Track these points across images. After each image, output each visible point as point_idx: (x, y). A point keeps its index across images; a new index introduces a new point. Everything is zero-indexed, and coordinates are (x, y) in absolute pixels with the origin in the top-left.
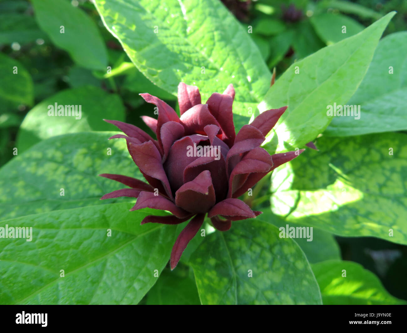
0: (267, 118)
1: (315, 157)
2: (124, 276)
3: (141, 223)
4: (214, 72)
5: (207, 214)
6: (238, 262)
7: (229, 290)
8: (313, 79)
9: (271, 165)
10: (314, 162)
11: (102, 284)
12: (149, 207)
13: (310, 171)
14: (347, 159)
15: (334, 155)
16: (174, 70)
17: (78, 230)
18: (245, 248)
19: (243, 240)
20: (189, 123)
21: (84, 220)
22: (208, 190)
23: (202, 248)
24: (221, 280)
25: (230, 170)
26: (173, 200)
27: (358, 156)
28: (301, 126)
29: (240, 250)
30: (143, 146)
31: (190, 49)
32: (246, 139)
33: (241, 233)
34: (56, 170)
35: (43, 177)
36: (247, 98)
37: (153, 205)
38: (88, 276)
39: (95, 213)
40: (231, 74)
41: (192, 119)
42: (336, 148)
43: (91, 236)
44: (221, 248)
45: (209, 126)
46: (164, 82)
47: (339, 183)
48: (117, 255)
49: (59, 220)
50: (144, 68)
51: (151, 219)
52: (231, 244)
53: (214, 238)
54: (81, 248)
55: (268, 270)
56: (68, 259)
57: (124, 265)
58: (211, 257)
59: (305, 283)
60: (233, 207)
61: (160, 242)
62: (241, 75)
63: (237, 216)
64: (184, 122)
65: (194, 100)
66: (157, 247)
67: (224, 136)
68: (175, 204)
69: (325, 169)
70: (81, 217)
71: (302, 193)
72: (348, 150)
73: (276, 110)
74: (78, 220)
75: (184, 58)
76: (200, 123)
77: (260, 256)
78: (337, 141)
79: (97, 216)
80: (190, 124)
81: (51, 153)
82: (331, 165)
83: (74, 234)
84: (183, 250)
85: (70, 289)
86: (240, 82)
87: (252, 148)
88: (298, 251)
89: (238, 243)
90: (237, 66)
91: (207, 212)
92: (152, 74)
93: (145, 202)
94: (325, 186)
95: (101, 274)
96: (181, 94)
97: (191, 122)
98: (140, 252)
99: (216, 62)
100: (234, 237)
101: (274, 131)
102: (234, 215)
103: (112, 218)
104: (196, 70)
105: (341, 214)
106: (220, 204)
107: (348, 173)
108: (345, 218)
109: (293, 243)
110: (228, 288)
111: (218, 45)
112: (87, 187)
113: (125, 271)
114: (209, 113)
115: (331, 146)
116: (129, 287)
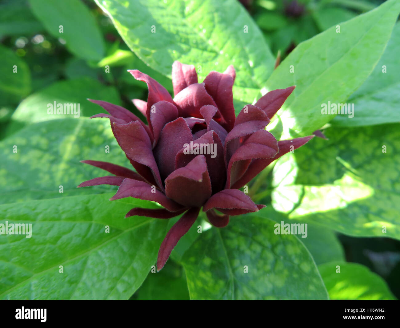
0: (272, 100)
1: (321, 150)
2: (106, 275)
3: (125, 216)
4: (213, 55)
5: (202, 208)
6: (236, 263)
7: (226, 294)
8: (323, 59)
9: (277, 151)
10: (320, 155)
11: (80, 285)
12: (132, 196)
13: (316, 164)
14: (356, 152)
15: (342, 147)
16: (169, 51)
17: (57, 223)
18: (244, 247)
19: (242, 238)
20: (183, 104)
21: (64, 212)
22: (202, 176)
23: (196, 246)
24: (216, 283)
25: (229, 157)
26: (163, 191)
27: (369, 149)
28: (309, 112)
29: (238, 249)
30: (129, 126)
31: (188, 30)
32: (247, 121)
33: (240, 230)
34: (40, 158)
35: (26, 166)
36: (249, 84)
37: (138, 195)
38: (66, 275)
39: (77, 204)
40: (231, 58)
41: (187, 100)
42: (344, 141)
43: (71, 230)
44: (217, 247)
45: (205, 106)
46: (159, 63)
47: (348, 178)
48: (100, 252)
49: (35, 211)
50: (136, 47)
51: (137, 211)
52: (229, 242)
53: (210, 236)
54: (59, 243)
55: (269, 272)
56: (44, 255)
57: (107, 264)
58: (206, 256)
59: (312, 288)
60: (231, 198)
61: (149, 238)
62: (242, 59)
63: (236, 209)
64: (177, 104)
65: (190, 80)
66: (145, 243)
67: (222, 119)
68: (165, 195)
69: (332, 162)
70: (60, 208)
71: (307, 188)
72: (357, 143)
73: (281, 90)
74: (57, 211)
75: (181, 39)
76: (196, 104)
77: (261, 257)
78: (345, 132)
79: (78, 208)
80: (184, 106)
81: (36, 139)
82: (338, 159)
83: (52, 227)
84: (173, 248)
85: (44, 290)
86: (241, 67)
87: (255, 131)
88: (304, 251)
89: (236, 241)
90: (238, 50)
91: (202, 206)
92: (146, 54)
93: (129, 190)
94: (331, 181)
95: (81, 273)
96: (176, 73)
97: (186, 103)
98: (125, 249)
99: (215, 44)
100: (232, 235)
101: (279, 117)
102: (232, 208)
103: (96, 210)
104: (194, 52)
105: (350, 212)
106: (216, 195)
107: (358, 167)
108: (355, 216)
109: (298, 243)
110: (225, 292)
111: (218, 27)
112: (73, 177)
113: (107, 271)
114: (206, 92)
115: (339, 137)
116: (112, 289)
